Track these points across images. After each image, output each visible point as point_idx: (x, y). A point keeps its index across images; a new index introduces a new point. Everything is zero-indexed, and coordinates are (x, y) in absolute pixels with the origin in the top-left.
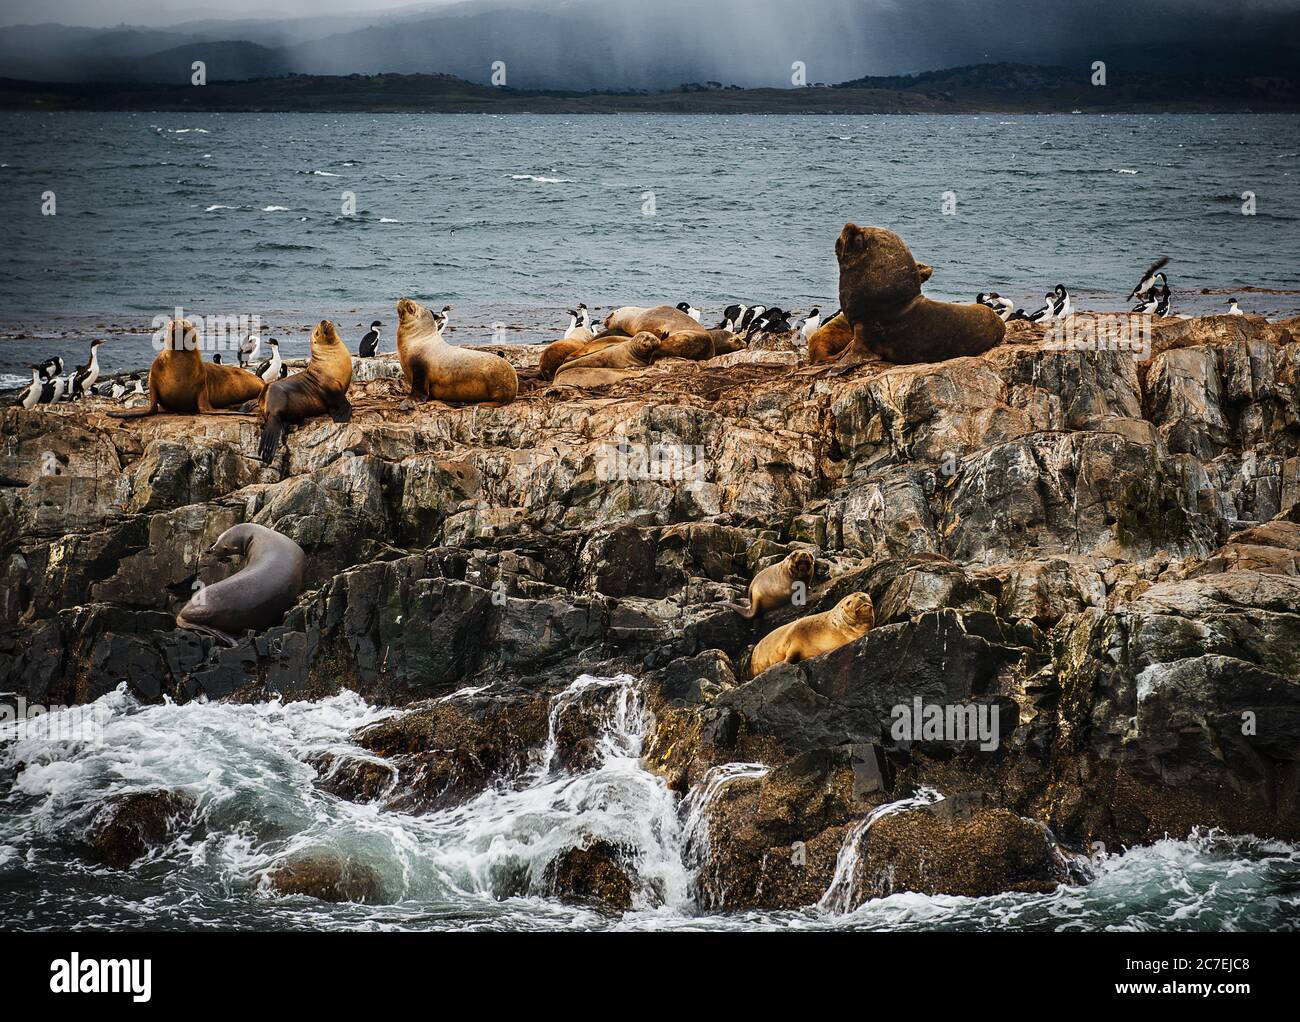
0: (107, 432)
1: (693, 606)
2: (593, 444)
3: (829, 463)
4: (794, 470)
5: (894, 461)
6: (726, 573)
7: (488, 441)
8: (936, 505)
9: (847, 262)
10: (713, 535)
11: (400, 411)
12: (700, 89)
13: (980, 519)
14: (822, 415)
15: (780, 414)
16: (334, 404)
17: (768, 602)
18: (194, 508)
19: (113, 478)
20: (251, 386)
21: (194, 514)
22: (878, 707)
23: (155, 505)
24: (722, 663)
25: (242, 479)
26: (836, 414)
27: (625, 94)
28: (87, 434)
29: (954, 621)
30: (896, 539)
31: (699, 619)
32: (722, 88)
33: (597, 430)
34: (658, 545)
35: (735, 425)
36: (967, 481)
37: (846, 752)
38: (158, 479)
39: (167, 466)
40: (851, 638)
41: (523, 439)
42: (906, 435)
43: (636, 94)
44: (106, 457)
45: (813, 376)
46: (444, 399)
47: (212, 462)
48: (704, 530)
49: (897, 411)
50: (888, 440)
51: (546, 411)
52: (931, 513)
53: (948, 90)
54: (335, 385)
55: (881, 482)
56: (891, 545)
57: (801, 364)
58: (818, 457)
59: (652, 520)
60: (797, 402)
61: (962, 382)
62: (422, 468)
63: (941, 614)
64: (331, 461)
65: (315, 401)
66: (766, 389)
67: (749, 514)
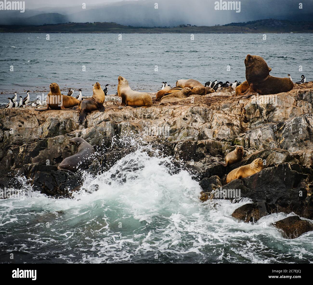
0: (35, 115)
1: (207, 164)
2: (175, 118)
3: (244, 123)
4: (234, 125)
5: (263, 123)
6: (216, 154)
7: (144, 118)
8: (277, 135)
9: (248, 66)
10: (213, 143)
11: (119, 109)
12: (185, 26)
13: (290, 139)
14: (242, 109)
15: (229, 109)
16: (100, 107)
17: (231, 162)
18: (61, 136)
19: (37, 128)
20: (75, 102)
21: (61, 138)
22: (265, 192)
23: (49, 136)
24: (218, 179)
25: (74, 128)
26: (246, 109)
27: (164, 28)
28: (29, 115)
29: (288, 166)
30: (266, 144)
31: (209, 167)
32: (191, 26)
33: (176, 114)
34: (197, 146)
35: (216, 112)
36: (286, 128)
37: (257, 204)
38: (50, 128)
39: (53, 124)
40: (257, 172)
41: (155, 117)
42: (267, 115)
43: (167, 28)
44: (35, 122)
45: (239, 98)
46: (131, 106)
47: (65, 123)
48: (210, 142)
49: (264, 108)
50: (261, 116)
51: (161, 109)
52: (276, 137)
53: (255, 26)
54: (100, 102)
55: (261, 128)
56: (264, 146)
57: (233, 96)
58: (241, 122)
59: (193, 139)
60: (234, 106)
61: (283, 99)
62: (126, 125)
63: (284, 164)
64: (100, 123)
65: (95, 106)
66: (225, 102)
67: (221, 138)
